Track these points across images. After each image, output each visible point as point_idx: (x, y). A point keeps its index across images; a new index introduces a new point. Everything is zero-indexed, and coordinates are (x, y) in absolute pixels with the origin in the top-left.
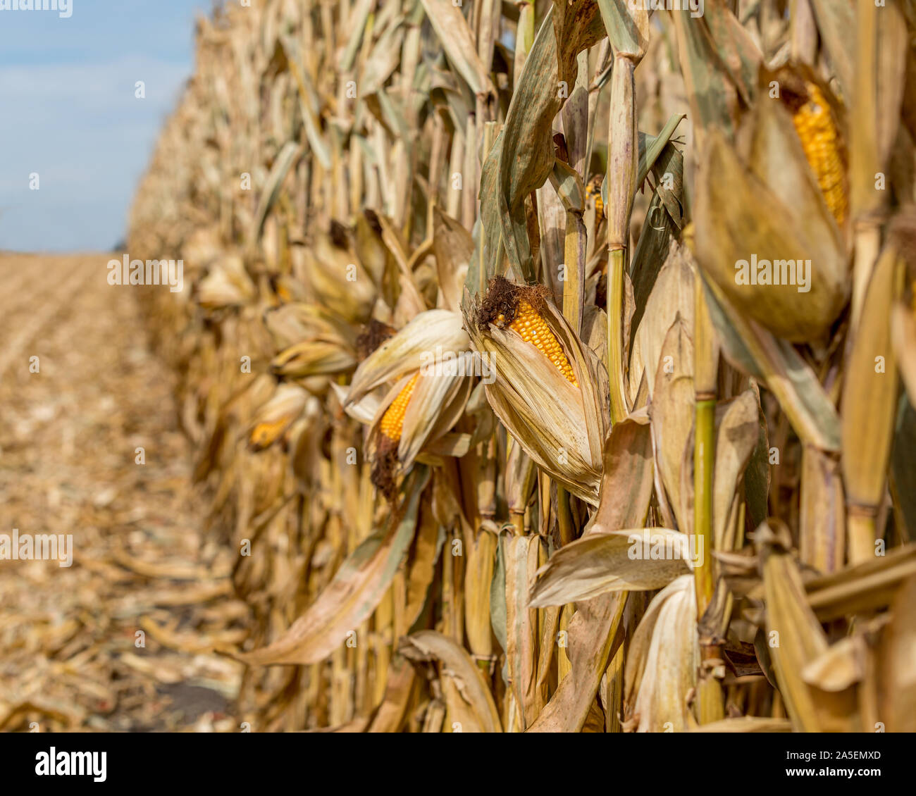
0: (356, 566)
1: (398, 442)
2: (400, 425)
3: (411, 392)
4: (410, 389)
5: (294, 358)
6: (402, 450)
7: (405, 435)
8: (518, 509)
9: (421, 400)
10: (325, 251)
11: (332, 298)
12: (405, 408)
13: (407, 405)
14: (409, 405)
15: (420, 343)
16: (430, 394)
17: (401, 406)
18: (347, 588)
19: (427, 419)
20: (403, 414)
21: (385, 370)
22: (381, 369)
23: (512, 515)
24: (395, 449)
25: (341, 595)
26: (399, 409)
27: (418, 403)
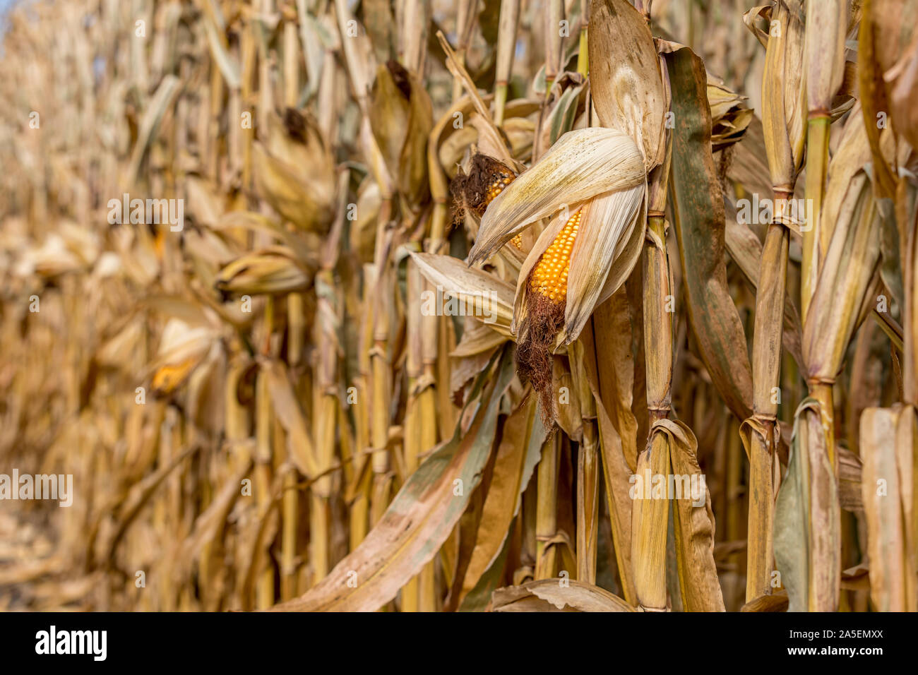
0: (416, 493)
1: (564, 302)
2: (563, 280)
3: (574, 235)
4: (572, 230)
5: (242, 272)
6: (569, 315)
7: (572, 293)
8: (824, 377)
9: (590, 244)
10: (279, 145)
11: (286, 201)
12: (569, 256)
13: (570, 252)
14: (574, 252)
15: (579, 169)
16: (601, 237)
17: (561, 254)
18: (404, 523)
19: (600, 272)
20: (567, 264)
21: (530, 208)
22: (525, 206)
23: (815, 387)
24: (559, 312)
25: (395, 531)
26: (560, 259)
27: (588, 249)
